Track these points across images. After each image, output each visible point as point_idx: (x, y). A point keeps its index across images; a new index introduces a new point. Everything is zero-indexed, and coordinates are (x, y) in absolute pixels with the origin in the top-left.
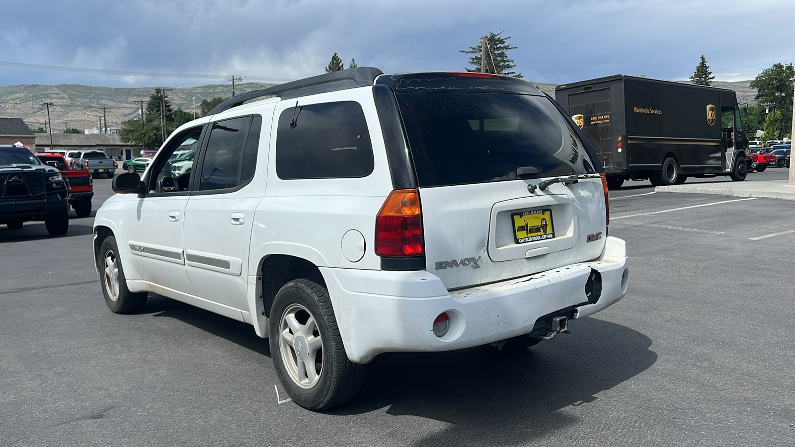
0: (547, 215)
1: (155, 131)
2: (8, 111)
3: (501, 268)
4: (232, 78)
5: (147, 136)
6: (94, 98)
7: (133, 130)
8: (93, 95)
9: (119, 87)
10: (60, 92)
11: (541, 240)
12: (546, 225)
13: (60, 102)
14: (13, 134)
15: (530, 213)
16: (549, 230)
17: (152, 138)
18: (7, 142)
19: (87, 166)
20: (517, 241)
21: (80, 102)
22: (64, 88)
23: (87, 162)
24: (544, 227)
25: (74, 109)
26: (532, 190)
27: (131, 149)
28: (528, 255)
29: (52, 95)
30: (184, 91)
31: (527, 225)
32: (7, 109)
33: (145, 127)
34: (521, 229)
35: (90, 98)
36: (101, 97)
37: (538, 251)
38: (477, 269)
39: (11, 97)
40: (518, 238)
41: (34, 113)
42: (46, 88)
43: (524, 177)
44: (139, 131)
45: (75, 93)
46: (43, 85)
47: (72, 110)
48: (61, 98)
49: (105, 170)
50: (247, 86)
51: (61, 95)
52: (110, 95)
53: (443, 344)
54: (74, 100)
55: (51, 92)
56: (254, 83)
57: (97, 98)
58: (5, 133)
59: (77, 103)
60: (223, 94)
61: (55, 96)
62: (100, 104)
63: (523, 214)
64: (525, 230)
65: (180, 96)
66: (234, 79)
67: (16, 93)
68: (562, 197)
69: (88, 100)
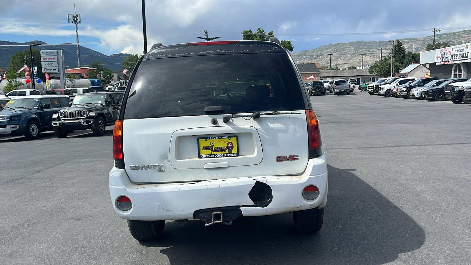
0: (234, 140)
1: (388, 66)
2: (324, 59)
3: (183, 173)
4: (434, 30)
5: (383, 69)
6: (367, 48)
7: (376, 66)
8: (367, 47)
9: (381, 41)
10: (350, 46)
11: (224, 157)
12: (232, 147)
13: (350, 52)
14: (310, 72)
15: (215, 138)
16: (235, 150)
17: (386, 71)
18: (307, 76)
19: (335, 88)
20: (200, 157)
21: (360, 51)
22: (352, 44)
23: (336, 86)
24: (230, 149)
25: (356, 55)
26: (215, 122)
27: (361, 77)
28: (206, 166)
29: (346, 48)
30: (420, 40)
31: (212, 146)
32: (324, 57)
33: (383, 64)
34: (205, 148)
35: (365, 48)
36: (371, 47)
37: (215, 165)
38: (161, 172)
39: (326, 51)
40: (201, 154)
41: (336, 59)
42: (343, 44)
43: (209, 113)
44: (379, 67)
45: (358, 46)
46: (342, 43)
47: (355, 56)
48: (350, 50)
49: (344, 90)
50: (463, 32)
51: (350, 48)
52: (376, 46)
53: (122, 215)
54: (357, 50)
55: (345, 47)
56: (468, 30)
57: (369, 48)
58: (306, 72)
59: (358, 52)
60: (446, 39)
61: (348, 49)
62: (370, 52)
63: (208, 138)
64: (210, 149)
65: (417, 43)
66: (435, 31)
67: (329, 49)
68: (244, 128)
69: (364, 50)
